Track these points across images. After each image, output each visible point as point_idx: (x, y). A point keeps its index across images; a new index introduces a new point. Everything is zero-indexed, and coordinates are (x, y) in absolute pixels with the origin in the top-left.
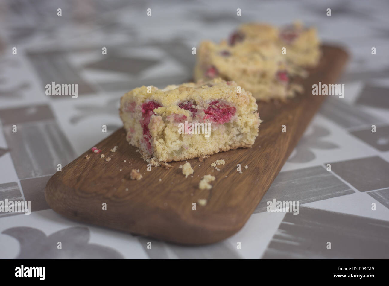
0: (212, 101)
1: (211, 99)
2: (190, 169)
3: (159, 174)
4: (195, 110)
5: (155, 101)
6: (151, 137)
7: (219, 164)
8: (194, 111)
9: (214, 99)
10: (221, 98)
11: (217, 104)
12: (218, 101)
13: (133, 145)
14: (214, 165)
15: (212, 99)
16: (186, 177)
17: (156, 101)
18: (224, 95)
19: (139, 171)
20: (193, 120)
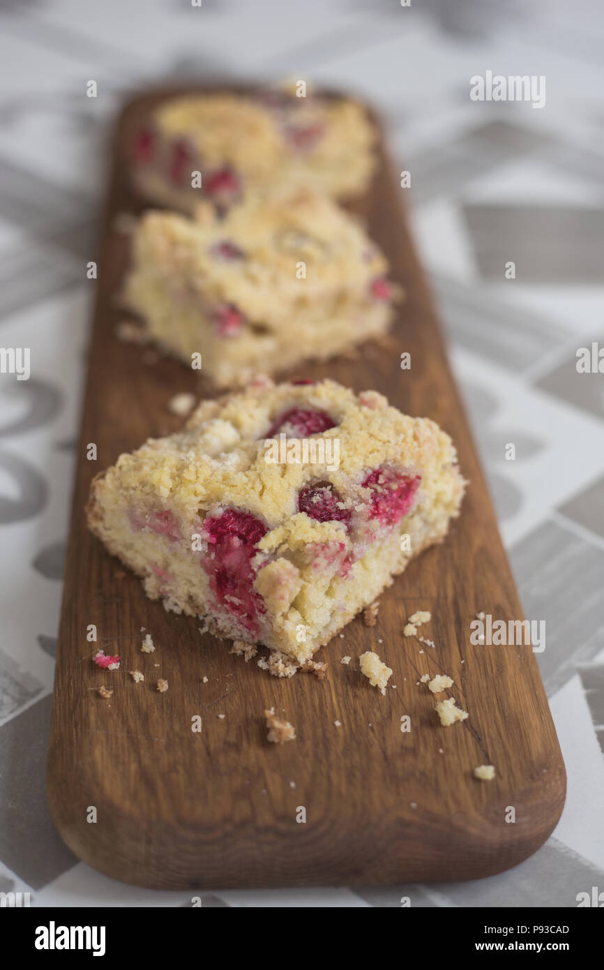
0: (366, 472)
1: (363, 470)
2: (384, 670)
3: (317, 702)
4: (346, 513)
5: (237, 509)
6: (263, 610)
7: (419, 624)
8: (345, 516)
9: (370, 468)
10: (386, 461)
11: (381, 480)
12: (380, 471)
13: (177, 610)
14: (410, 630)
15: (366, 469)
16: (384, 692)
17: (239, 507)
18: (392, 452)
19: (275, 711)
20: (353, 542)
